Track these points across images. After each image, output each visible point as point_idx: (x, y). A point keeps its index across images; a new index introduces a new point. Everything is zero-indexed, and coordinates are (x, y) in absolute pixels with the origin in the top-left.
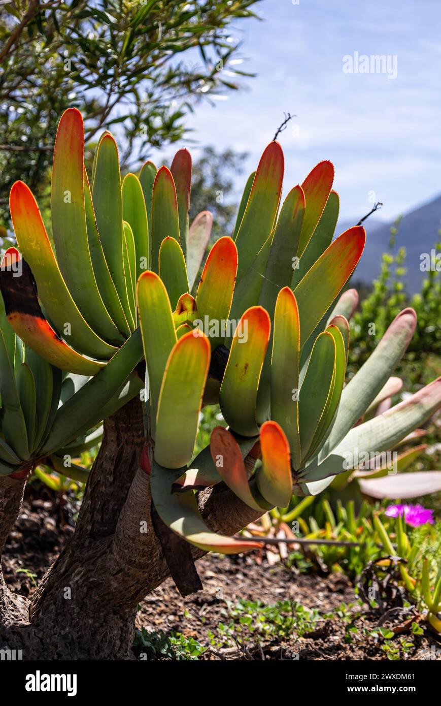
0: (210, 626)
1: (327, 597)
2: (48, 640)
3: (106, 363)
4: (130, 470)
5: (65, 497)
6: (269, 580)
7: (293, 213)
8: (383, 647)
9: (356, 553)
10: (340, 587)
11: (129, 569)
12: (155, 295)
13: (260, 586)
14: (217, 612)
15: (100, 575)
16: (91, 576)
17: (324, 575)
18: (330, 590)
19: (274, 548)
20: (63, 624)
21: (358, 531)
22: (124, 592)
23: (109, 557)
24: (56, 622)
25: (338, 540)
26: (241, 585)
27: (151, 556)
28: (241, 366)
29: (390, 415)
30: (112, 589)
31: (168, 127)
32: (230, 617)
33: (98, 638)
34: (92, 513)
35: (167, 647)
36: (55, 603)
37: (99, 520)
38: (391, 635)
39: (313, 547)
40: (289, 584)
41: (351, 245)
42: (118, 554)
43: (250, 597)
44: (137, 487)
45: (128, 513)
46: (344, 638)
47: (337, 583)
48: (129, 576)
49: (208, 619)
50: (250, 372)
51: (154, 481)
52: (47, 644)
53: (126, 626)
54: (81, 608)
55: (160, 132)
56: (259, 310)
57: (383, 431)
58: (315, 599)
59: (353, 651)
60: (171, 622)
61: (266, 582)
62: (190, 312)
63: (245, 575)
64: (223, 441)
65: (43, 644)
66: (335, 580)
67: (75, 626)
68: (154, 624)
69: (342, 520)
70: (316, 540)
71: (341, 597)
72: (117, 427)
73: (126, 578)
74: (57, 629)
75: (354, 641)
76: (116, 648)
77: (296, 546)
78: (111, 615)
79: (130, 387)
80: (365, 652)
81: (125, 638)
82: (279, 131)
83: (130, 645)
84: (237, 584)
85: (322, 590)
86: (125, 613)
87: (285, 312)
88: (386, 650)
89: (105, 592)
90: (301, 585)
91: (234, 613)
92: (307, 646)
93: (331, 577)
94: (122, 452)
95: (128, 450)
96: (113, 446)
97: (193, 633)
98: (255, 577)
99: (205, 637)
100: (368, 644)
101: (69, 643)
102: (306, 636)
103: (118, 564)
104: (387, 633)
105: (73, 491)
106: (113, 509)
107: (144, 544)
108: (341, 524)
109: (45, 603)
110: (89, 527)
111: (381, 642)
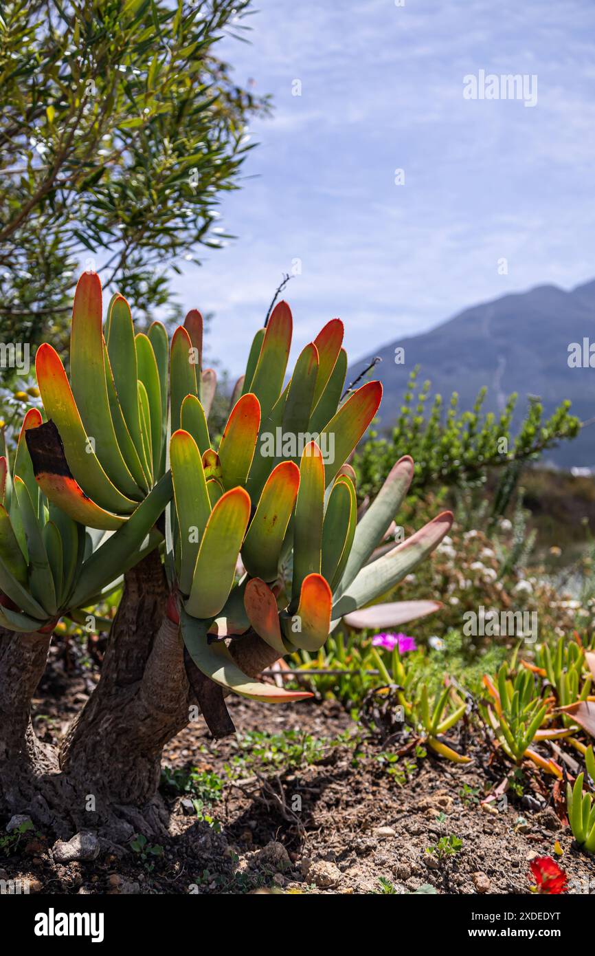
0: (222, 759)
1: (324, 723)
2: (80, 787)
3: (128, 518)
4: (151, 619)
5: (71, 642)
6: (269, 710)
7: (307, 370)
8: (389, 771)
9: (346, 681)
10: (334, 712)
11: (157, 714)
12: (187, 454)
13: (261, 716)
14: (227, 745)
15: (128, 721)
16: (120, 723)
17: (319, 702)
18: (326, 716)
19: (270, 679)
20: (94, 770)
21: (347, 659)
22: (152, 736)
23: (137, 703)
24: (87, 768)
25: (330, 669)
26: (244, 716)
27: (178, 700)
28: (270, 517)
29: (392, 556)
30: (140, 734)
31: (153, 290)
32: (241, 749)
33: (128, 781)
34: (117, 661)
35: (190, 783)
36: (85, 751)
37: (124, 668)
38: (395, 758)
39: (306, 677)
40: (288, 713)
41: (368, 399)
42: (146, 700)
43: (256, 728)
44: (165, 636)
45: (156, 661)
46: (351, 763)
47: (331, 709)
48: (157, 721)
49: (220, 751)
50: (278, 523)
51: (185, 631)
52: (80, 791)
53: (153, 767)
54: (111, 754)
55: (146, 296)
56: (291, 463)
57: (387, 571)
58: (313, 725)
59: (361, 775)
60: (185, 757)
61: (267, 712)
62: (214, 467)
63: (247, 707)
64: (257, 592)
65: (75, 791)
66: (329, 706)
67: (105, 771)
68: (170, 760)
69: (332, 650)
70: (311, 671)
71: (336, 722)
72: (138, 579)
73: (155, 723)
74: (88, 775)
75: (361, 765)
76: (145, 790)
77: (291, 677)
78: (140, 758)
79: (150, 539)
80: (372, 775)
81: (153, 779)
82: (279, 291)
83: (157, 785)
84: (240, 716)
85: (318, 716)
86: (152, 756)
87: (310, 464)
88: (393, 773)
89: (134, 737)
90: (298, 713)
91: (245, 745)
92: (319, 773)
93: (326, 704)
94: (144, 602)
95: (149, 601)
96: (134, 597)
97: (208, 767)
98: (256, 708)
99: (219, 769)
100: (374, 767)
101: (101, 788)
102: (317, 764)
103: (146, 710)
104: (392, 756)
105: (78, 636)
106: (136, 657)
107: (172, 690)
108: (331, 655)
109: (75, 751)
110: (115, 676)
111: (387, 765)
